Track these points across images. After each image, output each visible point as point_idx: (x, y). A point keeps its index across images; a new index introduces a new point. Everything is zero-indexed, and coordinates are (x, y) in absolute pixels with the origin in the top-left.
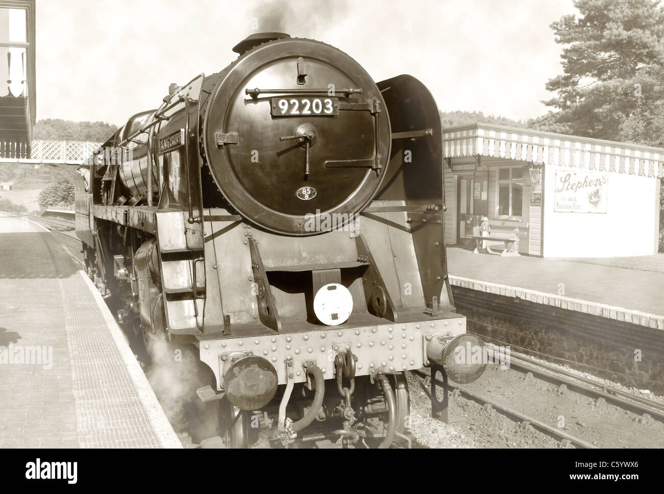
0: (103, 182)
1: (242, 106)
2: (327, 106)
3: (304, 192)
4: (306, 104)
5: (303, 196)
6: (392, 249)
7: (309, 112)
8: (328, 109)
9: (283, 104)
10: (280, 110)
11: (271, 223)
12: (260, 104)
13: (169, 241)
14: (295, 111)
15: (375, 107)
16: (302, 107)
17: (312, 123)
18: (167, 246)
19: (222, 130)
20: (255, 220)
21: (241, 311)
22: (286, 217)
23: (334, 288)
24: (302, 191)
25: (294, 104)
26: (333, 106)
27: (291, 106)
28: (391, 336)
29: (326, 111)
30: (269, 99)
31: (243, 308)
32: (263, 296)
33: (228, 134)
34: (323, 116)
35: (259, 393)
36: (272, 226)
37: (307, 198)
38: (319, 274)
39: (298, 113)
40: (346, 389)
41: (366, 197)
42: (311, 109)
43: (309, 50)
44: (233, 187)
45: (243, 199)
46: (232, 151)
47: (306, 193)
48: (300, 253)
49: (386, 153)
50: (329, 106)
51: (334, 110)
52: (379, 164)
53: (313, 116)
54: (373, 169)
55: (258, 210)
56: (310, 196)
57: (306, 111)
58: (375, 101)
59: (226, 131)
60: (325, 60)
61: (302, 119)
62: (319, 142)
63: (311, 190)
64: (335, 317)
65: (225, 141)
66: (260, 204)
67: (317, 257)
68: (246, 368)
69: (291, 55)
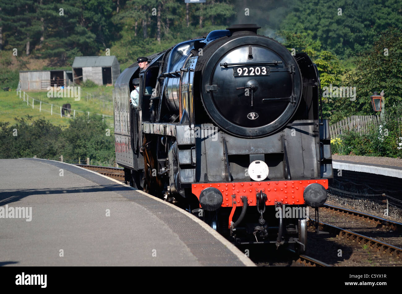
0: (152, 101)
1: (219, 71)
2: (263, 71)
3: (251, 115)
4: (252, 70)
5: (251, 117)
6: (302, 147)
7: (254, 74)
8: (264, 72)
9: (240, 70)
10: (238, 73)
11: (234, 132)
12: (229, 70)
13: (182, 140)
14: (246, 74)
15: (292, 69)
16: (249, 72)
17: (256, 80)
18: (181, 142)
19: (209, 84)
20: (226, 129)
21: (217, 175)
22: (242, 128)
23: (259, 163)
24: (250, 115)
25: (245, 70)
26: (266, 70)
27: (244, 72)
28: (286, 186)
29: (262, 73)
30: (233, 67)
31: (218, 174)
32: (227, 168)
33: (212, 86)
34: (261, 75)
35: (214, 204)
36: (235, 133)
37: (253, 118)
38: (253, 156)
39: (247, 74)
40: (261, 210)
41: (287, 118)
42: (254, 72)
43: (256, 41)
44: (215, 112)
45: (220, 119)
46: (214, 94)
47: (252, 116)
48: (250, 147)
49: (299, 94)
50: (264, 71)
51: (267, 73)
52: (294, 100)
53: (255, 75)
54: (291, 103)
55: (228, 125)
56: (255, 117)
57: (252, 74)
58: (292, 67)
59: (211, 84)
60: (265, 45)
61: (250, 77)
62: (259, 89)
63: (255, 114)
64: (259, 177)
65: (210, 89)
66: (229, 122)
67: (259, 149)
68: (209, 192)
69: (246, 44)
